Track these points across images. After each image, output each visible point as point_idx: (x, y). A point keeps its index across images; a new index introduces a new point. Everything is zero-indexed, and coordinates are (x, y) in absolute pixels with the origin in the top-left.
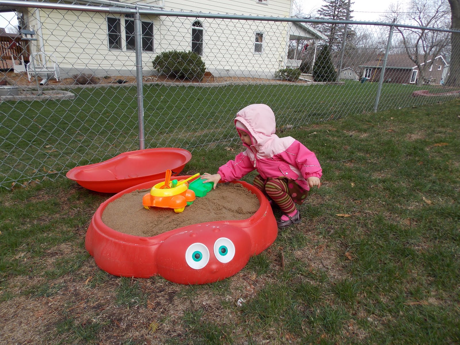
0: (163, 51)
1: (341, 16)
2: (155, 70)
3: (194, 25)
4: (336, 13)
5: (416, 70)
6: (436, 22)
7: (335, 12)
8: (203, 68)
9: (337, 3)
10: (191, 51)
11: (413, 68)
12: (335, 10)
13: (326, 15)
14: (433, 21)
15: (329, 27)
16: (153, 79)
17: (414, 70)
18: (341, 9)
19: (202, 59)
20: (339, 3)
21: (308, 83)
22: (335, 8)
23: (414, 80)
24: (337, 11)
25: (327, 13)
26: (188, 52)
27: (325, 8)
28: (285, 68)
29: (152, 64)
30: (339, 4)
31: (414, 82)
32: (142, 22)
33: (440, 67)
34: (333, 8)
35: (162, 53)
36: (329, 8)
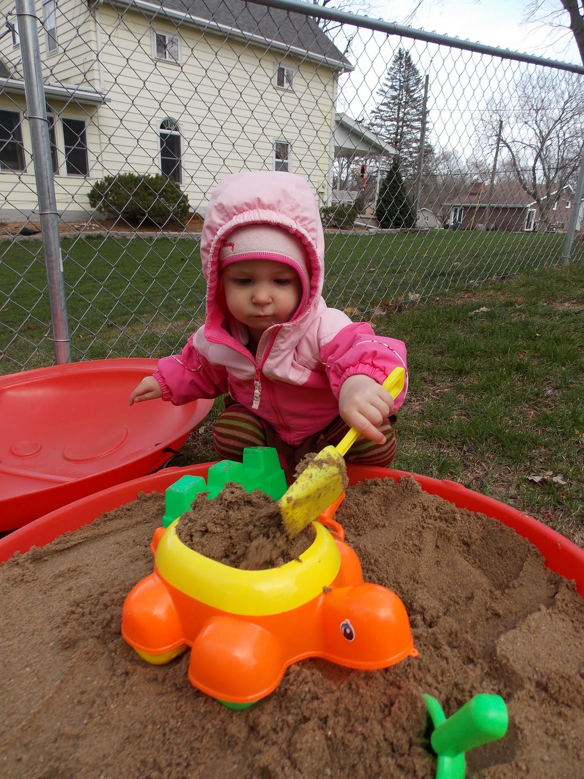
0: (106, 174)
1: (408, 120)
2: (94, 209)
3: (162, 127)
4: (401, 115)
5: (533, 210)
6: (562, 128)
7: (398, 114)
8: (185, 205)
9: (402, 99)
10: (160, 174)
11: (529, 205)
12: (399, 111)
13: (386, 118)
14: (558, 127)
15: (391, 139)
16: (90, 226)
17: (529, 210)
18: (408, 109)
19: (182, 189)
20: (404, 98)
21: (371, 230)
22: (399, 108)
23: (530, 225)
24: (403, 112)
25: (386, 117)
26: (154, 176)
27: (382, 108)
28: (330, 205)
29: (87, 200)
30: (404, 100)
31: (532, 229)
32: (64, 120)
33: (568, 203)
34: (396, 107)
35: (105, 177)
36: (389, 107)
